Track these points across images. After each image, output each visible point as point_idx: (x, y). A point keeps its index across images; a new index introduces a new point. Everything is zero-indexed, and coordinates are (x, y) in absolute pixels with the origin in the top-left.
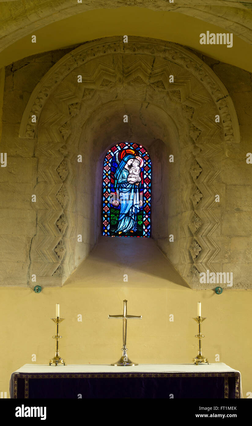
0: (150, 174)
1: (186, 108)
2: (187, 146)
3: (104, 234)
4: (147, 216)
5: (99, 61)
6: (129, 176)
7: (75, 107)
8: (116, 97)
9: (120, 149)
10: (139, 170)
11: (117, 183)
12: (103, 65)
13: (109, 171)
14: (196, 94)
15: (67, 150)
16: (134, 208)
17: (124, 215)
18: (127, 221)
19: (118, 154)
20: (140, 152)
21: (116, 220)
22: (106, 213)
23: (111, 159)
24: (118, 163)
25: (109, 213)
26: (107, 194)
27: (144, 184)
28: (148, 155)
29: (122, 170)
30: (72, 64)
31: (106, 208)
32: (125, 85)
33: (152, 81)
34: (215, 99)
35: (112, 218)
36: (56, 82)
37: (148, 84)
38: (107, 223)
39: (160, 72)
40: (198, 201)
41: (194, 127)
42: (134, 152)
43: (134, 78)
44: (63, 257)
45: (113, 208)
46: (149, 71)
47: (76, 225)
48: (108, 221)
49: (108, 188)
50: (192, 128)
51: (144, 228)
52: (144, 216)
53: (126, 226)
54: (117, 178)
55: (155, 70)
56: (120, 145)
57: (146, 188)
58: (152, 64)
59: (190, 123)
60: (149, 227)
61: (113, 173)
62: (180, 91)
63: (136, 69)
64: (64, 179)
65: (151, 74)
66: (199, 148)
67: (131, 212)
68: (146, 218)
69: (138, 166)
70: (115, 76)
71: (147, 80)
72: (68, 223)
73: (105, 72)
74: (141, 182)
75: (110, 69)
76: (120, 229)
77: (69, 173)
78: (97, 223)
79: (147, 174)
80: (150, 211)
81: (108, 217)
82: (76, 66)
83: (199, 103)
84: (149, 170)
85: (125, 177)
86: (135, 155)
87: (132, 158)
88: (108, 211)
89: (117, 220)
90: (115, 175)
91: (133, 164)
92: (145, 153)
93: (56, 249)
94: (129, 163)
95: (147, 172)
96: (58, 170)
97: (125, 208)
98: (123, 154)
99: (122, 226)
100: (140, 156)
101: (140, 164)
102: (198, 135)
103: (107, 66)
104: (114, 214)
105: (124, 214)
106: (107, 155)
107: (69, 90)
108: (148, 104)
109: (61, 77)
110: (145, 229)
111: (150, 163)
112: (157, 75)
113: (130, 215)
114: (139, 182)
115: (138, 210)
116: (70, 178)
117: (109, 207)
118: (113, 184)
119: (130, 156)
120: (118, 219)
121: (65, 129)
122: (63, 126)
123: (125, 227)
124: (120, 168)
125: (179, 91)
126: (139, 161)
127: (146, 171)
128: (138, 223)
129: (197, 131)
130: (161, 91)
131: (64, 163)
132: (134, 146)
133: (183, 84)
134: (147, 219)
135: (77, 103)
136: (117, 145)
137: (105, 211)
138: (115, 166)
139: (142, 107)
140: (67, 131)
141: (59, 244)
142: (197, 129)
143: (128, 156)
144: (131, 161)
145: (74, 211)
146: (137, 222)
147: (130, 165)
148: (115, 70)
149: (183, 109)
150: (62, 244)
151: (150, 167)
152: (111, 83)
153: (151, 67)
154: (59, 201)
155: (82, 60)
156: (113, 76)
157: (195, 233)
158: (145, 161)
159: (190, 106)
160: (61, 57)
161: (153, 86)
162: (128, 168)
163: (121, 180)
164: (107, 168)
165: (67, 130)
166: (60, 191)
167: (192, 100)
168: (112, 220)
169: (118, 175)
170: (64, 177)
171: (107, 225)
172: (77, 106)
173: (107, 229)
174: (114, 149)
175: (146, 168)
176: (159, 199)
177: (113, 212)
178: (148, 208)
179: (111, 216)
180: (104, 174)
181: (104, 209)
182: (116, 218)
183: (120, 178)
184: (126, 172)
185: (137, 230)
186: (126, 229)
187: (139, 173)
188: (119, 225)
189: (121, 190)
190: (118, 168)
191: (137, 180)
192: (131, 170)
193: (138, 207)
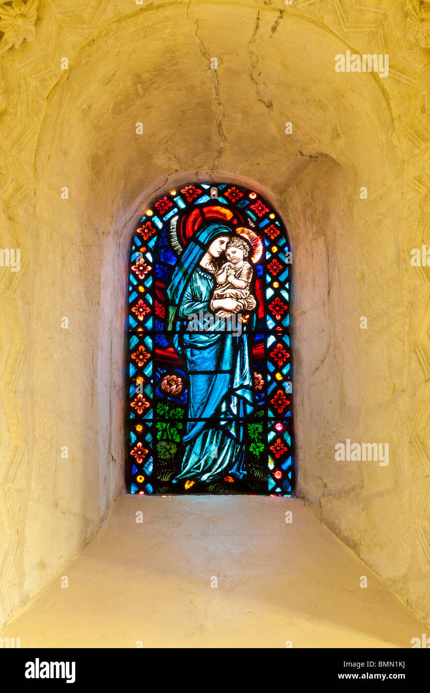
0: (287, 286)
3: (133, 489)
4: (279, 427)
6: (215, 292)
9: (182, 205)
10: (249, 273)
11: (177, 318)
13: (147, 277)
16: (235, 400)
17: (201, 424)
18: (211, 443)
19: (178, 221)
20: (249, 212)
21: (173, 441)
22: (139, 420)
23: (155, 239)
24: (177, 250)
25: (151, 417)
26: (141, 353)
27: (268, 317)
28: (277, 223)
29: (192, 272)
31: (140, 400)
35: (160, 433)
38: (143, 453)
42: (229, 214)
45: (164, 402)
48: (146, 445)
49: (146, 333)
51: (271, 466)
52: (269, 426)
53: (210, 462)
54: (173, 300)
57: (273, 332)
60: (289, 462)
61: (162, 285)
67: (225, 413)
68: (276, 431)
69: (245, 259)
74: (256, 310)
76: (188, 472)
78: (109, 447)
79: (276, 285)
80: (291, 408)
81: (146, 430)
85: (201, 295)
86: (235, 222)
87: (224, 234)
89: (178, 440)
90: (168, 292)
91: (229, 251)
92: (266, 216)
94: (216, 248)
95: (275, 279)
97: (205, 400)
98: (194, 223)
99: (196, 459)
100: (252, 225)
101: (252, 253)
104: (166, 421)
105: (200, 419)
106: (140, 224)
108: (278, 15)
110: (274, 470)
111: (286, 249)
113: (223, 423)
114: (251, 313)
115: (248, 406)
117: (151, 396)
118: (161, 320)
119: (217, 226)
120: (181, 438)
123: (205, 466)
124: (186, 265)
126: (249, 244)
127: (271, 275)
128: (251, 450)
132: (231, 194)
134: (279, 435)
136: (174, 193)
137: (135, 412)
138: (167, 259)
139: (257, 27)
143: (212, 228)
144: (222, 242)
146: (248, 447)
147: (216, 255)
158: (267, 244)
162: (210, 268)
163: (188, 307)
164: (141, 268)
168: (162, 440)
169: (177, 289)
171: (145, 460)
173: (143, 474)
174: (163, 204)
175: (272, 267)
176: (322, 362)
177: (164, 414)
178: (282, 400)
179: (157, 426)
180: (131, 289)
181: (132, 405)
182: (176, 433)
183: (184, 299)
184: (206, 278)
185: (245, 472)
186: (210, 471)
187: (250, 281)
188: (185, 458)
189: (190, 339)
190: (177, 268)
191: (244, 305)
192: (221, 271)
193: (248, 397)
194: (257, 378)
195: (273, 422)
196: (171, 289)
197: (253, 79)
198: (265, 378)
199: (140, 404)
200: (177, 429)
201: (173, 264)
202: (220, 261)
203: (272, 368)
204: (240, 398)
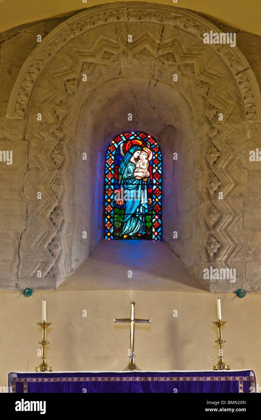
0: (160, 168)
1: (200, 84)
2: (202, 127)
3: (106, 238)
4: (157, 217)
5: (99, 31)
6: (136, 170)
7: (72, 83)
8: (120, 73)
9: (124, 139)
10: (147, 164)
11: (122, 179)
12: (104, 35)
13: (112, 164)
14: (211, 68)
15: (62, 132)
17: (130, 216)
18: (133, 222)
19: (123, 145)
20: (148, 142)
21: (120, 221)
22: (108, 214)
23: (115, 151)
24: (122, 155)
25: (113, 213)
26: (110, 191)
27: (154, 179)
28: (157, 146)
29: (128, 163)
30: (69, 34)
31: (109, 207)
32: (130, 58)
33: (161, 53)
34: (235, 73)
35: (116, 219)
36: (50, 54)
37: (157, 56)
38: (110, 225)
39: (170, 43)
40: (216, 190)
41: (210, 105)
42: (141, 143)
43: (140, 50)
44: (57, 256)
45: (117, 208)
46: (158, 42)
47: (73, 221)
48: (111, 223)
49: (112, 184)
50: (208, 106)
51: (154, 230)
52: (153, 217)
53: (133, 229)
54: (121, 173)
55: (165, 40)
56: (125, 135)
57: (155, 184)
58: (161, 33)
59: (205, 100)
60: (160, 229)
61: (117, 168)
62: (194, 64)
63: (142, 40)
64: (59, 166)
65: (159, 44)
66: (216, 128)
67: (138, 212)
68: (155, 218)
69: (146, 159)
70: (118, 48)
71: (155, 52)
72: (64, 216)
73: (106, 43)
74: (149, 177)
75: (112, 40)
76: (125, 232)
77: (65, 159)
78: (99, 223)
79: (157, 168)
80: (161, 211)
81: (111, 217)
82: (72, 36)
83: (216, 78)
84: (159, 163)
85: (131, 171)
86: (143, 146)
87: (139, 150)
88: (111, 211)
90: (119, 170)
91: (140, 156)
92: (154, 144)
93: (50, 246)
94: (136, 155)
95: (156, 166)
96: (52, 155)
97: (131, 208)
99: (128, 228)
100: (149, 147)
101: (148, 157)
102: (215, 113)
103: (109, 36)
104: (118, 215)
105: (130, 214)
106: (110, 146)
107: (65, 64)
108: (156, 81)
109: (56, 49)
110: (155, 232)
111: (161, 155)
112: (167, 45)
113: (137, 215)
114: (148, 178)
115: (146, 210)
116: (66, 164)
117: (113, 206)
119: (137, 147)
120: (123, 220)
121: (59, 108)
122: (58, 105)
123: (131, 230)
124: (125, 161)
125: (192, 64)
126: (147, 153)
127: (155, 164)
128: (147, 225)
129: (213, 109)
130: (172, 65)
131: (58, 147)
132: (142, 136)
133: (196, 56)
134: (157, 220)
135: (74, 79)
136: (122, 135)
137: (107, 211)
138: (119, 158)
139: (150, 85)
140: (62, 111)
141: (53, 240)
142: (214, 107)
144: (138, 153)
145: (71, 204)
146: (146, 224)
147: (136, 157)
148: (117, 40)
149: (197, 85)
150: (57, 240)
151: (160, 159)
152: (113, 56)
153: (160, 37)
154: (53, 191)
155: (80, 29)
156: (115, 47)
157: (212, 227)
158: (154, 153)
159: (206, 81)
160: (56, 26)
161: (162, 58)
162: (134, 162)
163: (126, 175)
164: (110, 161)
165: (63, 109)
166: (55, 179)
167: (208, 74)
168: (116, 221)
169: (122, 169)
170: (59, 162)
171: (111, 228)
172: (73, 82)
173: (110, 232)
174: (118, 139)
175: (155, 162)
176: (171, 195)
177: (117, 212)
178: (158, 208)
179: (115, 216)
180: (106, 168)
181: (106, 209)
182: (121, 219)
183: (125, 172)
184: (132, 165)
185: (145, 233)
186: (133, 232)
187: (148, 166)
188: (124, 227)
189: (127, 186)
190: (122, 162)
191: (145, 175)
192: (137, 163)
193: (146, 207)
194: (149, 200)
195: (154, 216)
196: (120, 169)
197: (148, 100)
198: (152, 200)
199: (109, 208)
200: (122, 217)
201: (121, 160)
202: (137, 159)
203: (154, 197)
204: (143, 207)
